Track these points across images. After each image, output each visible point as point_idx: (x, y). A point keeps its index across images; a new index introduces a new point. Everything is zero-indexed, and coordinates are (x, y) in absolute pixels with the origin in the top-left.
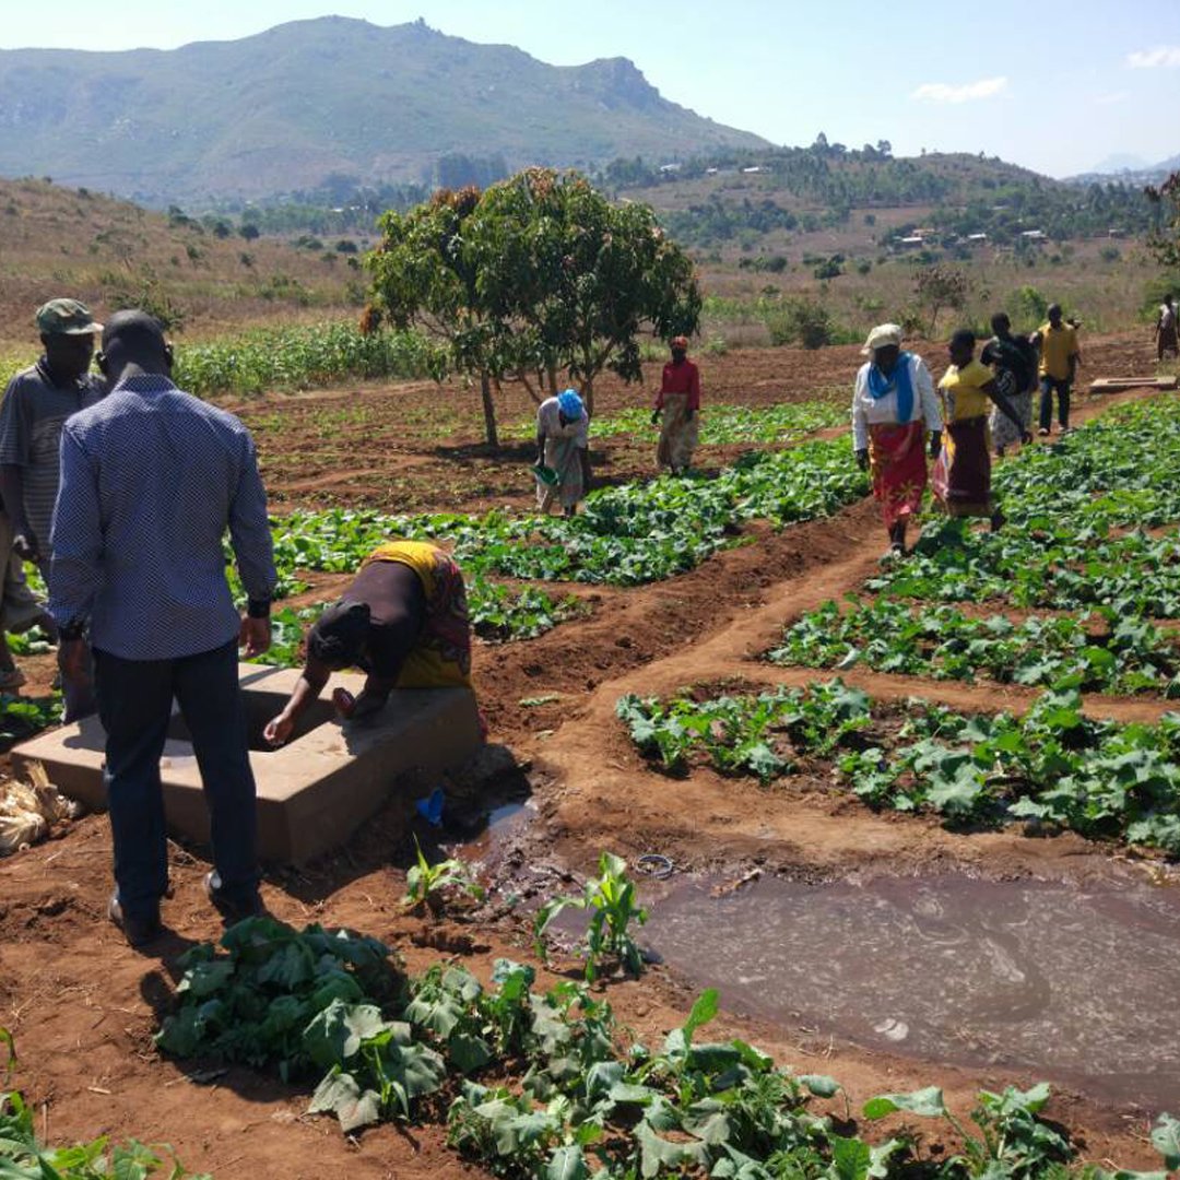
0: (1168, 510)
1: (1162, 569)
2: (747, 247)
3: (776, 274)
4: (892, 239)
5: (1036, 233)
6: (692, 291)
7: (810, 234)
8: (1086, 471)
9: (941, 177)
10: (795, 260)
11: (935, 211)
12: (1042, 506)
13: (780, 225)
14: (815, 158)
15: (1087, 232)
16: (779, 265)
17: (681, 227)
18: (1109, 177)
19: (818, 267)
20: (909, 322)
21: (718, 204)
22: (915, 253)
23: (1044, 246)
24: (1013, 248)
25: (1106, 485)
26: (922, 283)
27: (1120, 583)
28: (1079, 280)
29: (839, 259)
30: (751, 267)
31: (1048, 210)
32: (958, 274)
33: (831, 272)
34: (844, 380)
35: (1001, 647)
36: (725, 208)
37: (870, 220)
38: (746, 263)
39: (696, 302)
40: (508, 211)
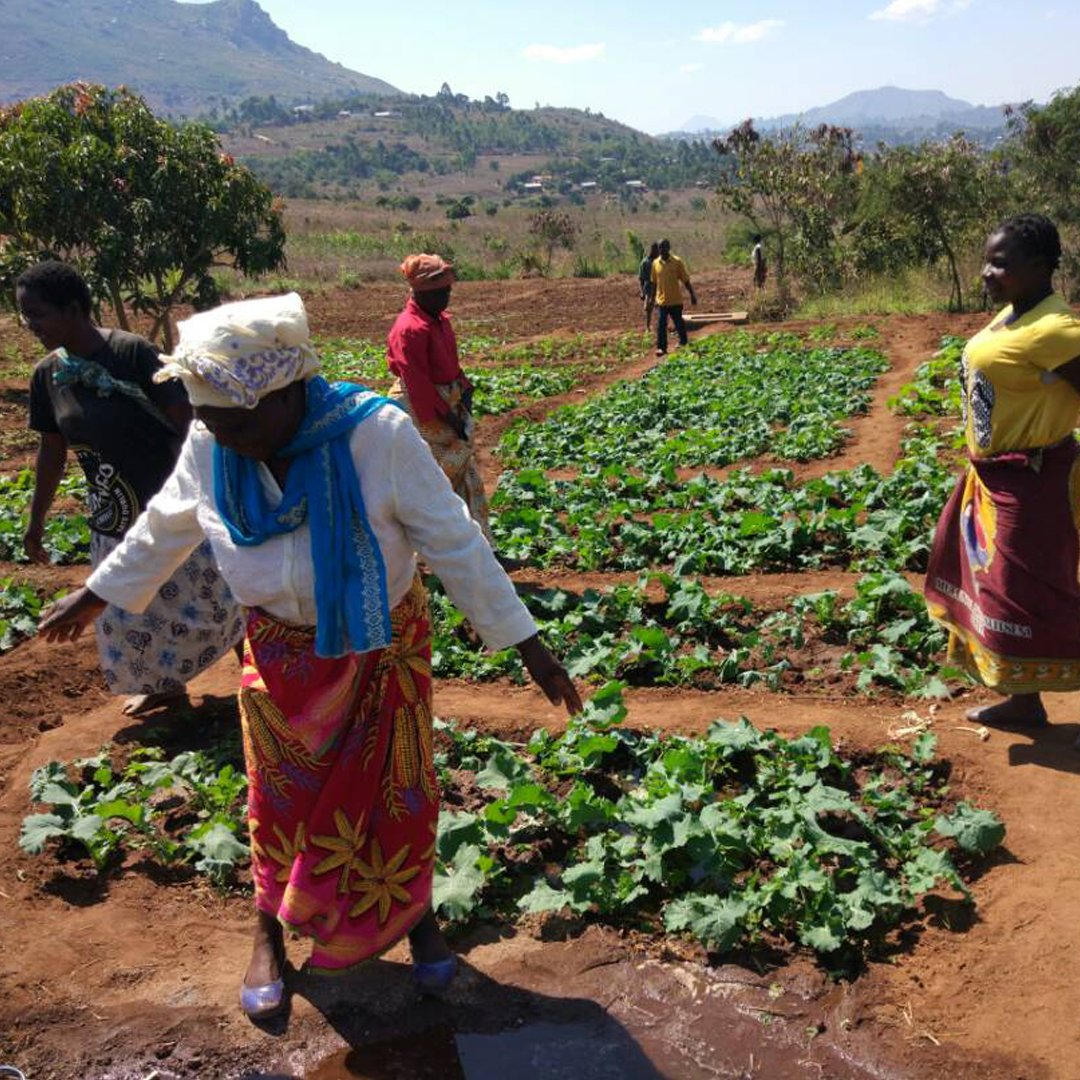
0: (733, 449)
1: (724, 517)
2: (383, 187)
3: (412, 213)
4: (515, 184)
5: (637, 183)
6: (274, 223)
7: (442, 177)
8: (662, 409)
9: (554, 129)
10: (429, 199)
11: (551, 159)
12: (620, 448)
13: (413, 167)
14: (441, 106)
15: (680, 182)
16: (413, 205)
17: (319, 165)
18: (694, 136)
19: (450, 207)
20: (527, 260)
21: (352, 145)
22: (536, 197)
23: (644, 195)
24: (619, 196)
25: (680, 423)
26: (536, 224)
27: (682, 537)
28: (674, 225)
29: (469, 201)
30: (387, 206)
31: (646, 163)
32: (567, 217)
33: (462, 213)
34: (467, 315)
35: (553, 631)
36: (360, 149)
37: (495, 166)
38: (382, 202)
39: (278, 235)
40: (49, 128)
